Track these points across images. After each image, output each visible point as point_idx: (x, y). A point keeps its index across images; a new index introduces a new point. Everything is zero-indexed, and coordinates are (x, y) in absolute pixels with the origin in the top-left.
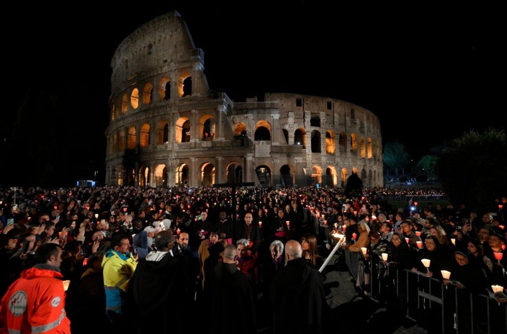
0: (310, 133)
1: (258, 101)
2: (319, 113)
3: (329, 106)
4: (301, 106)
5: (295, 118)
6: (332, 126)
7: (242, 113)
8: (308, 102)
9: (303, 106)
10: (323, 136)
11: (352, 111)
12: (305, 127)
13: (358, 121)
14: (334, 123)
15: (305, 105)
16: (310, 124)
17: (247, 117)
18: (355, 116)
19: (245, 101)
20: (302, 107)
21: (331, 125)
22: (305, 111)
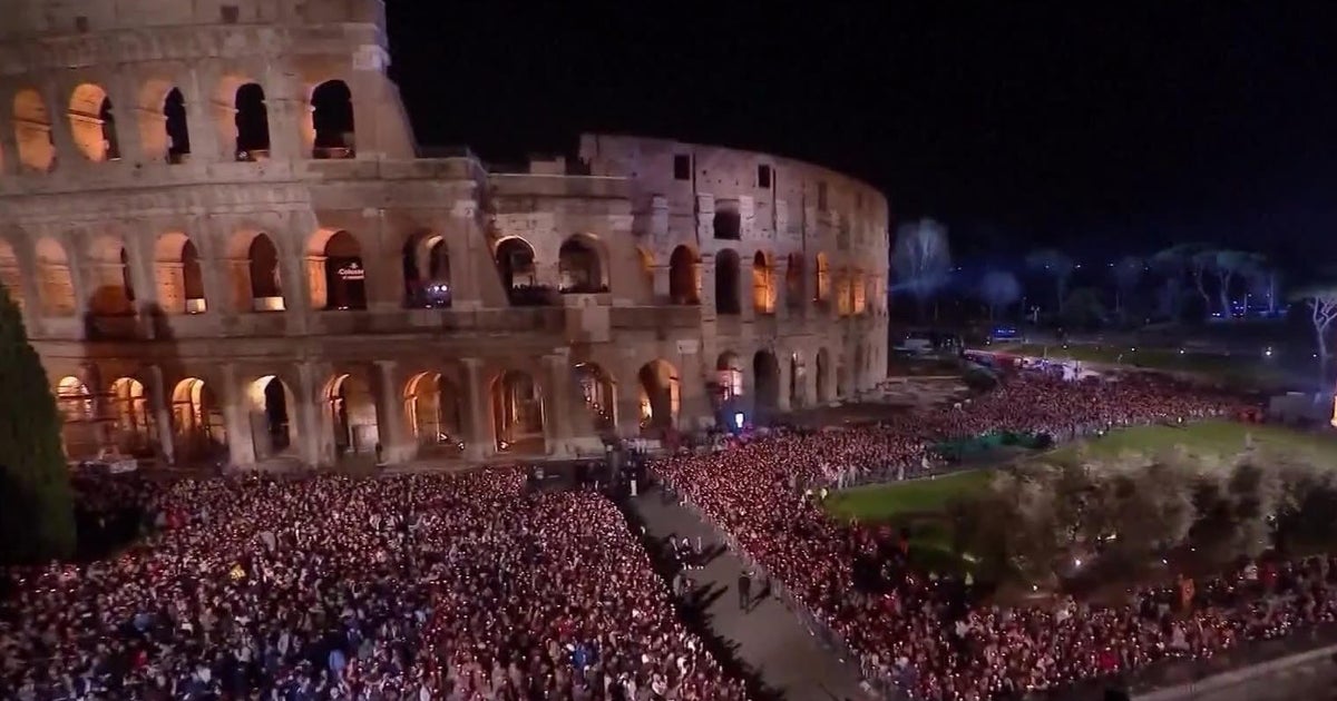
0: (713, 259)
1: (568, 172)
2: (737, 200)
3: (764, 178)
4: (687, 178)
5: (672, 215)
6: (769, 236)
7: (519, 210)
8: (707, 167)
9: (694, 179)
10: (746, 265)
11: (822, 188)
12: (698, 242)
13: (835, 217)
14: (775, 228)
15: (699, 176)
16: (712, 231)
17: (534, 222)
18: (829, 203)
19: (528, 171)
20: (691, 181)
21: (766, 234)
22: (700, 194)
